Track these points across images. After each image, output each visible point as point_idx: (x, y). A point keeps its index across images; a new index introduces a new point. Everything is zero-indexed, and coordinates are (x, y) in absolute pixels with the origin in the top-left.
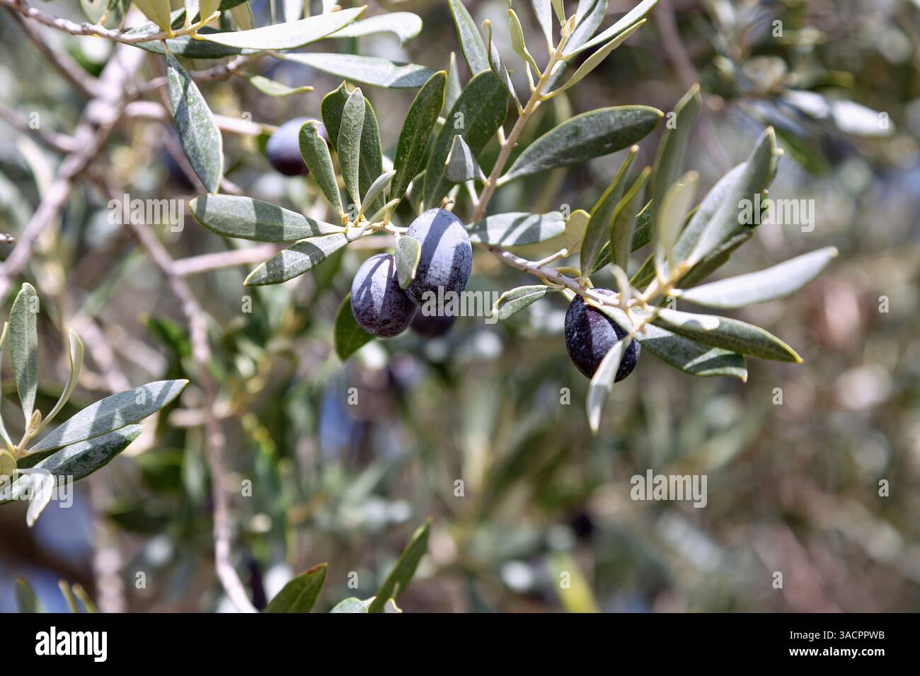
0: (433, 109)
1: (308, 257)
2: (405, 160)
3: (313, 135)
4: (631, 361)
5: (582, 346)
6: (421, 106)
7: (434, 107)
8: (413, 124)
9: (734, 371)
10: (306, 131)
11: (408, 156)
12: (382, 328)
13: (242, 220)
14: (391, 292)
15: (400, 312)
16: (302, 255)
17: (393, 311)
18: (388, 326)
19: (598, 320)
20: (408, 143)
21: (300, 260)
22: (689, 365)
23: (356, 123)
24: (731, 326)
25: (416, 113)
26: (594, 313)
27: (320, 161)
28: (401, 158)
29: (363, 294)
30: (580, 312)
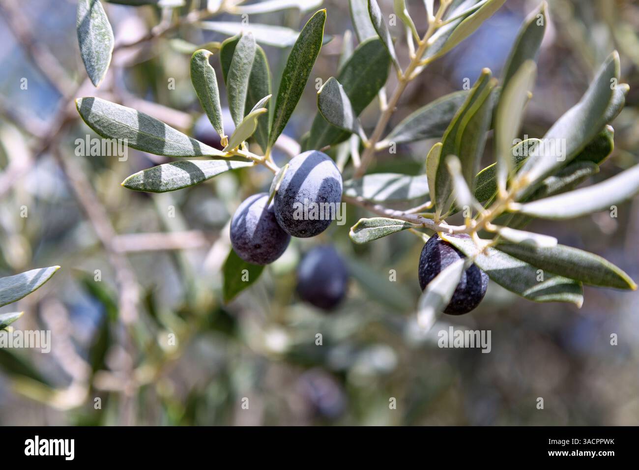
0: (313, 47)
1: (188, 175)
2: (286, 96)
3: (203, 62)
4: (477, 292)
5: (431, 274)
6: (302, 43)
7: (313, 44)
8: (295, 60)
9: (570, 297)
10: (197, 59)
11: (289, 92)
12: (254, 252)
13: (128, 127)
14: (265, 220)
15: (271, 239)
16: (183, 171)
17: (265, 237)
18: (259, 251)
19: (449, 252)
20: (290, 79)
21: (181, 176)
22: (529, 292)
23: (245, 61)
24: (570, 255)
25: (297, 50)
26: (446, 247)
27: (207, 87)
28: (283, 94)
29: (240, 221)
30: (433, 246)
